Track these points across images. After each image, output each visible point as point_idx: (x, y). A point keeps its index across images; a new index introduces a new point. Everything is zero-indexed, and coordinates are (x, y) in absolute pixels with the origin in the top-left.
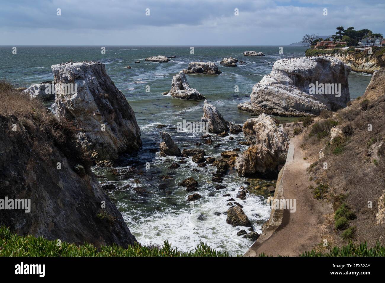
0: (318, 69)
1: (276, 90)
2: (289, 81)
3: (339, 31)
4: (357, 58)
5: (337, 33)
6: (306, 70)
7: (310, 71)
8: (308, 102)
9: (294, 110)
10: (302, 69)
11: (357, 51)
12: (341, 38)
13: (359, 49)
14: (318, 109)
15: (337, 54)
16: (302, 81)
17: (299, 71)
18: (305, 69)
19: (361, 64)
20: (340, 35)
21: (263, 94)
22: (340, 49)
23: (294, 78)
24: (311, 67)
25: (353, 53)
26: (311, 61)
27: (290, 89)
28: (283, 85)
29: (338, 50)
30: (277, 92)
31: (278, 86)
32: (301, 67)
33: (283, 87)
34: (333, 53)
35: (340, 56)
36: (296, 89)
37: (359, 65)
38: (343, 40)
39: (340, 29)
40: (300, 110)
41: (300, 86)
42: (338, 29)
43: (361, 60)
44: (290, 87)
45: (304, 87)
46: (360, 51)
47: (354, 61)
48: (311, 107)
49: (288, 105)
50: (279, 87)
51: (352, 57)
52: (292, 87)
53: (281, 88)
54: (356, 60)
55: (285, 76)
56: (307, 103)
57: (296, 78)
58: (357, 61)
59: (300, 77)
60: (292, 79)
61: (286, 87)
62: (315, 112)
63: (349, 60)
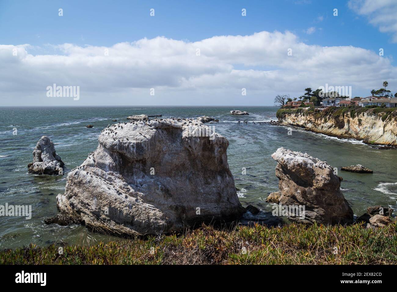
0: (157, 143)
1: (89, 178)
2: (110, 163)
3: (307, 92)
4: (316, 118)
5: (306, 94)
6: (132, 144)
7: (139, 146)
8: (129, 206)
9: (108, 220)
10: (126, 143)
11: (316, 111)
12: (309, 98)
13: (319, 109)
14: (145, 222)
15: (301, 113)
16: (129, 165)
17: (121, 146)
18: (130, 143)
19: (320, 124)
20: (309, 96)
21: (73, 184)
22: (304, 108)
23: (117, 158)
24: (142, 140)
25: (312, 113)
26: (147, 127)
27: (110, 178)
28: (100, 170)
29: (301, 109)
30: (89, 182)
31: (94, 171)
32: (125, 139)
33: (100, 173)
34: (297, 113)
35: (303, 116)
36: (119, 178)
37: (318, 125)
38: (311, 100)
39: (309, 90)
40: (117, 221)
41: (126, 174)
42: (306, 90)
43: (320, 121)
44: (109, 174)
45: (132, 175)
46: (319, 111)
47: (314, 122)
48: (133, 217)
49: (100, 208)
50: (95, 173)
51: (312, 117)
52: (112, 174)
53: (98, 175)
54: (315, 120)
55: (107, 154)
56: (127, 208)
57: (119, 158)
58: (316, 122)
59: (125, 156)
60: (115, 160)
61: (103, 175)
62: (140, 226)
63: (309, 120)
